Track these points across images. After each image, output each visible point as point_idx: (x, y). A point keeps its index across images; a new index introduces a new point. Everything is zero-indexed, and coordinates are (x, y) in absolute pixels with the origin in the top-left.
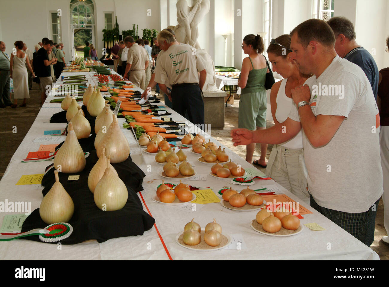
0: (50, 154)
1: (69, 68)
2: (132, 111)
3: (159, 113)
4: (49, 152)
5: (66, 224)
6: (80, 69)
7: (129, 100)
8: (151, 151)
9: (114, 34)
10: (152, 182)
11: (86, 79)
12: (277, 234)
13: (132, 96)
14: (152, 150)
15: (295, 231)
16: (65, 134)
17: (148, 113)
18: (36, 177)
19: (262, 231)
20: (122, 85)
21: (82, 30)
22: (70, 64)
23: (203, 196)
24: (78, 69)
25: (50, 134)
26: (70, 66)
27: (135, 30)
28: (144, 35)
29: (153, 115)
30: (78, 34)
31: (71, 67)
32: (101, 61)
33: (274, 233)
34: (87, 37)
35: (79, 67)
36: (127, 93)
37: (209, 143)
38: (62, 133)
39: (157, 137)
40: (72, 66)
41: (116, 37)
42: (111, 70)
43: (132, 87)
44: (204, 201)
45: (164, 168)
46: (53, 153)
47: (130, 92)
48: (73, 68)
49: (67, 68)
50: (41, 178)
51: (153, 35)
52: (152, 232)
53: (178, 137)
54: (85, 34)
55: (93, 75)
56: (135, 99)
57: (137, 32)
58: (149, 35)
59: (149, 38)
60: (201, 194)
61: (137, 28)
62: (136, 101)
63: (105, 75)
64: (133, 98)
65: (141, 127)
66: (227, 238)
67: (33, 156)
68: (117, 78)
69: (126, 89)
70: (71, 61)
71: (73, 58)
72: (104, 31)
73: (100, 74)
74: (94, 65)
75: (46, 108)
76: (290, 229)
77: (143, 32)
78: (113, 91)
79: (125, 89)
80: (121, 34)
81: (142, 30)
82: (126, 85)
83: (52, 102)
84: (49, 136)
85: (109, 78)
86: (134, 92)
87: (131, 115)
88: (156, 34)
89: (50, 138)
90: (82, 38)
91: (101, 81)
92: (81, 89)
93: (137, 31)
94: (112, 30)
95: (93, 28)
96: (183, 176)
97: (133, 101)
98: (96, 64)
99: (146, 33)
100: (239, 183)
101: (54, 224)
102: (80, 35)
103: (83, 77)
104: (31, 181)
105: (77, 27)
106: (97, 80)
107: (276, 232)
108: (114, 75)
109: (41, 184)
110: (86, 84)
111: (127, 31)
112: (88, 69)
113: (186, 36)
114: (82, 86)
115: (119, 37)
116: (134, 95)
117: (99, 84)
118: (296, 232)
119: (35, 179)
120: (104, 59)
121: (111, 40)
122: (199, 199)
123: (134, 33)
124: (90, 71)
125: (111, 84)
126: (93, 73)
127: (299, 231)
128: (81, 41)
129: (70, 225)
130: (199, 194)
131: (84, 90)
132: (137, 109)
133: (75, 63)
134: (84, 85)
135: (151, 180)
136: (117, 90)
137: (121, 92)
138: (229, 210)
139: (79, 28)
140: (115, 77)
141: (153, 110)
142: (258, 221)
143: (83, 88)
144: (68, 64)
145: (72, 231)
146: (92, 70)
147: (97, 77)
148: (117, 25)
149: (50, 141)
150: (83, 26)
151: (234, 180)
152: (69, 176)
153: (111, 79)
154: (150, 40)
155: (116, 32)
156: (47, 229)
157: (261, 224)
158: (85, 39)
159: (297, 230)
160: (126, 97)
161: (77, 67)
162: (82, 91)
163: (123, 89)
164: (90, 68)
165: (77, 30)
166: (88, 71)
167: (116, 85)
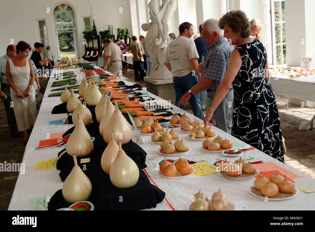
0: (59, 142)
1: (57, 66)
2: (121, 98)
3: (144, 98)
4: (57, 139)
5: (87, 202)
6: (68, 67)
7: (116, 90)
8: (145, 132)
9: (92, 35)
10: (153, 159)
11: (75, 75)
12: (276, 198)
13: (117, 86)
14: (147, 131)
15: (291, 194)
16: (67, 123)
17: (134, 99)
18: (50, 162)
19: (262, 197)
20: (107, 78)
21: (64, 34)
22: (58, 63)
23: (200, 169)
24: (65, 66)
25: (54, 124)
26: (58, 65)
27: (110, 30)
28: (119, 33)
29: (139, 100)
30: (61, 37)
31: (60, 66)
32: (84, 59)
33: (273, 197)
34: (69, 39)
35: (66, 65)
36: (112, 83)
37: (195, 121)
38: (64, 122)
39: (148, 119)
40: (60, 64)
41: (94, 37)
42: (94, 65)
43: (115, 79)
44: (202, 173)
45: (161, 146)
46: (62, 140)
47: (115, 83)
48: (61, 66)
49: (56, 66)
50: (55, 163)
51: (126, 33)
52: (163, 204)
53: (166, 118)
54: (66, 37)
55: (80, 71)
56: (120, 88)
57: (112, 32)
58: (122, 33)
59: (123, 36)
60: (198, 167)
61: (112, 28)
62: (121, 90)
63: (90, 70)
64: (119, 87)
65: (132, 112)
66: (232, 205)
67: (44, 144)
68: (101, 72)
69: (111, 81)
70: (58, 61)
71: (59, 58)
72: (84, 33)
73: (86, 69)
74: (79, 62)
75: (46, 101)
76: (286, 193)
77: (117, 31)
78: (100, 83)
79: (109, 81)
80: (98, 34)
81: (116, 29)
82: (110, 77)
83: (50, 96)
84: (53, 126)
85: (94, 72)
86: (119, 83)
87: (120, 102)
88: (129, 32)
89: (55, 127)
90: (64, 41)
91: (88, 75)
92: (72, 84)
93: (112, 30)
94: (91, 32)
95: (74, 32)
96: (179, 152)
97: (120, 90)
98: (80, 61)
99: (120, 32)
100: (230, 155)
101: (77, 203)
102: (63, 38)
103: (72, 73)
104: (47, 166)
105: (61, 31)
106: (84, 75)
107: (275, 197)
108: (97, 69)
109: (56, 168)
110: (75, 79)
111: (104, 31)
112: (75, 66)
113: (159, 31)
114: (73, 81)
115: (97, 37)
116: (119, 85)
117: (86, 78)
118: (293, 196)
119: (50, 163)
120: (86, 57)
121: (90, 40)
122: (198, 171)
123: (110, 32)
124: (76, 68)
125: (97, 77)
126: (79, 69)
127: (295, 194)
128: (64, 43)
129: (91, 203)
130: (196, 167)
131: (75, 84)
132: (125, 96)
133: (62, 62)
134: (74, 80)
135: (152, 158)
136: (103, 81)
137: (107, 83)
138: (227, 180)
139: (62, 32)
140: (99, 71)
141: (138, 96)
142: (256, 187)
143: (74, 82)
144: (56, 63)
145: (94, 208)
146: (78, 67)
147: (84, 72)
148: (94, 26)
149: (56, 129)
150: (65, 30)
151: (224, 153)
152: (81, 159)
153: (96, 73)
154: (124, 38)
155: (94, 33)
156: (71, 208)
157: (260, 190)
158: (67, 41)
159: (293, 193)
160: (113, 87)
161: (64, 65)
162: (74, 85)
163: (108, 80)
164: (76, 65)
165: (60, 34)
166: (75, 67)
167: (101, 78)
